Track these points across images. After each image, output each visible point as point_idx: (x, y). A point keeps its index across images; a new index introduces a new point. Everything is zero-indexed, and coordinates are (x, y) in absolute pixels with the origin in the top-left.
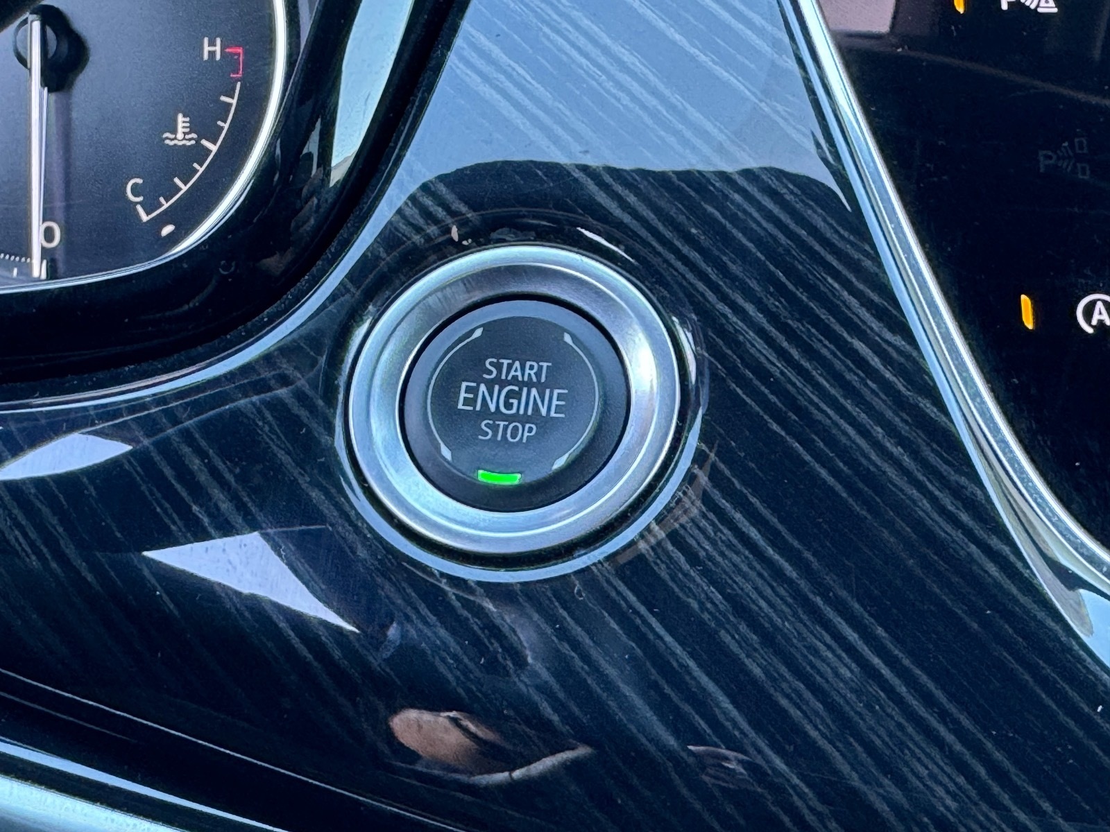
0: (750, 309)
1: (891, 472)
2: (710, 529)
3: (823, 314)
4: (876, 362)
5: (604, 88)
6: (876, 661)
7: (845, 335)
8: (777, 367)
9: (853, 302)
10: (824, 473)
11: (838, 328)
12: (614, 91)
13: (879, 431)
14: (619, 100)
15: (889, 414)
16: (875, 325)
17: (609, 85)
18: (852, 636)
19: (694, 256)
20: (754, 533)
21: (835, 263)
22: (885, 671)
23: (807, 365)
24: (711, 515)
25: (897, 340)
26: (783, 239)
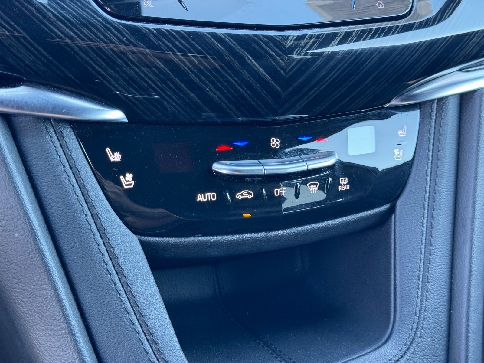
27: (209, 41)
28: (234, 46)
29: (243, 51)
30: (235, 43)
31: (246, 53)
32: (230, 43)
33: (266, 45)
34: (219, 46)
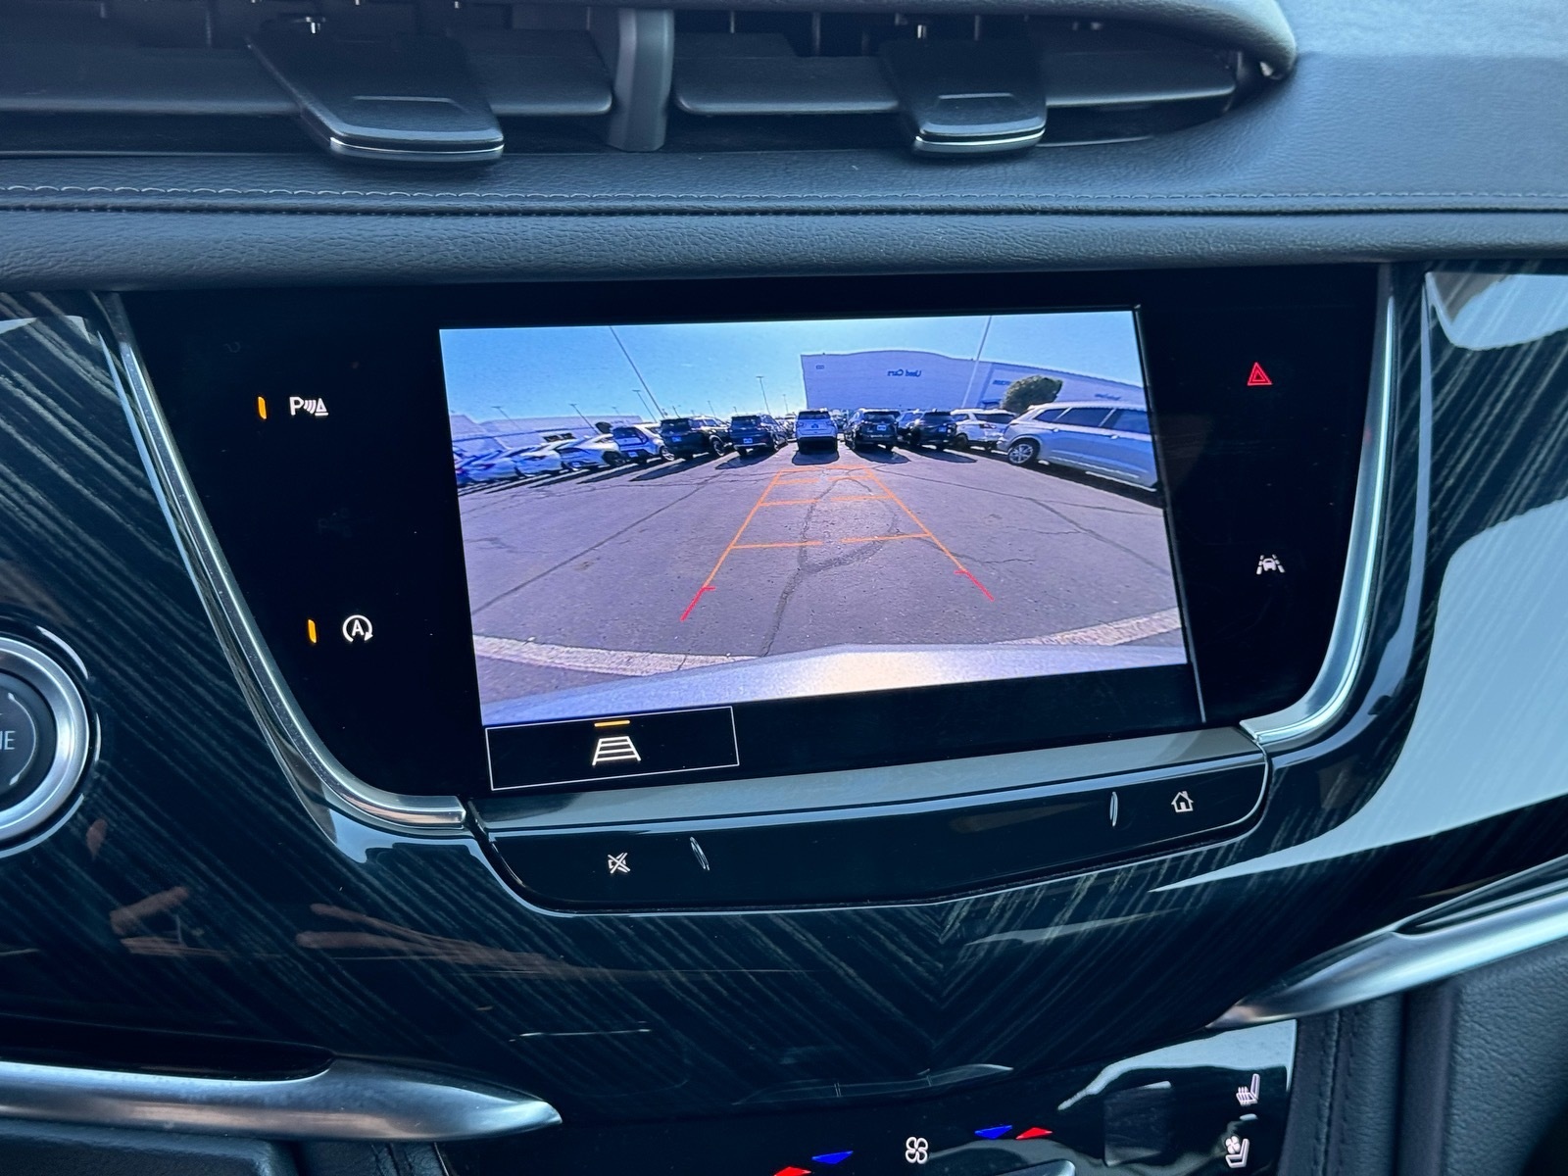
0: (130, 671)
1: (223, 768)
2: (115, 814)
3: (177, 671)
4: (210, 698)
5: (17, 517)
6: (218, 880)
7: (191, 683)
8: (149, 707)
9: (194, 661)
10: (181, 772)
11: (185, 679)
12: (25, 519)
13: (214, 743)
14: (28, 525)
15: (220, 732)
16: (209, 676)
17: (21, 514)
18: (203, 866)
19: (91, 637)
20: (142, 814)
21: (182, 636)
22: (224, 885)
23: (168, 705)
24: (115, 806)
25: (223, 684)
26: (149, 623)
27: (755, 941)
28: (815, 950)
29: (835, 959)
30: (817, 942)
31: (843, 964)
32: (807, 945)
33: (893, 942)
34: (780, 952)
